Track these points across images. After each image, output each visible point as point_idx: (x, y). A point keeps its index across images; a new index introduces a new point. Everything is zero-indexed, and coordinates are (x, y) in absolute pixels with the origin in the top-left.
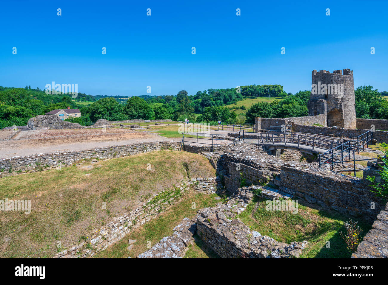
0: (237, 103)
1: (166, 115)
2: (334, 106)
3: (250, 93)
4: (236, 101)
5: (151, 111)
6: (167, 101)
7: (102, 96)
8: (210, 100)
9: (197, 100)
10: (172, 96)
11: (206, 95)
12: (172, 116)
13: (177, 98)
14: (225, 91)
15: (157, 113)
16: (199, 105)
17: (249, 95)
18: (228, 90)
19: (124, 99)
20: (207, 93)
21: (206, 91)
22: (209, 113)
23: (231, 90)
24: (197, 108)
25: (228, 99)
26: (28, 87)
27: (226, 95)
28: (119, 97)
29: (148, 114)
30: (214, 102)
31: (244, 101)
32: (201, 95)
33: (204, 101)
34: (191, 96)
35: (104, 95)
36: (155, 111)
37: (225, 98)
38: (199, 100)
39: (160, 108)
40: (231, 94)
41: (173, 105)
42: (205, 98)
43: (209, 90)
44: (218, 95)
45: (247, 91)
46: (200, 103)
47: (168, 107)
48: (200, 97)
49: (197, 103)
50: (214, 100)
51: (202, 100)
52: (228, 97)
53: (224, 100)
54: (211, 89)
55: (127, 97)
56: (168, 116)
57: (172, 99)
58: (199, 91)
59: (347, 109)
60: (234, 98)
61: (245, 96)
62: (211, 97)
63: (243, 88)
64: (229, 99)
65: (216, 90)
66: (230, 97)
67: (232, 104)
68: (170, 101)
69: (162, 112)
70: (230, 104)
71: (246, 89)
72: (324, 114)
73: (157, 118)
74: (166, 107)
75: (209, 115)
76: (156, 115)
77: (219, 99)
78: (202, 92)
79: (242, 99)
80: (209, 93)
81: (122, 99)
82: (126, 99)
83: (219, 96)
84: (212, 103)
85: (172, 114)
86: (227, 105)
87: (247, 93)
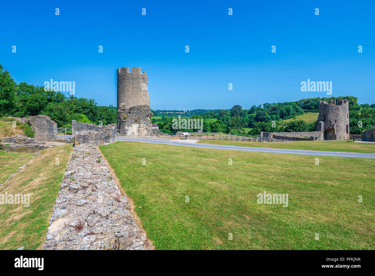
0: (296, 118)
1: (220, 129)
2: (329, 126)
3: (313, 107)
4: (294, 116)
5: (208, 126)
6: (221, 116)
7: (161, 111)
8: (265, 114)
9: (251, 114)
10: (227, 111)
11: (261, 109)
12: (225, 130)
13: (231, 113)
14: (283, 105)
15: (212, 128)
16: (253, 120)
17: (312, 108)
18: (286, 104)
19: (180, 113)
20: (262, 107)
21: (261, 105)
22: (258, 128)
23: (290, 104)
24: (251, 123)
25: (285, 113)
26: (111, 106)
27: (284, 110)
28: (176, 111)
29: (206, 128)
30: (269, 117)
31: (304, 115)
32: (256, 110)
33: (258, 116)
34: (246, 111)
35: (163, 110)
36: (210, 126)
37: (282, 112)
38: (253, 114)
39: (214, 123)
40: (289, 108)
41: (227, 120)
42: (259, 113)
43: (264, 105)
44: (274, 109)
45: (309, 104)
46: (254, 118)
47: (221, 123)
48: (255, 111)
49: (251, 118)
50: (269, 114)
51: (257, 115)
52: (285, 111)
53: (280, 114)
54: (267, 103)
55: (182, 111)
56: (221, 130)
57: (225, 114)
58: (254, 106)
59: (338, 128)
60: (293, 112)
61: (306, 110)
62: (266, 112)
63: (304, 101)
64: (287, 114)
65: (272, 104)
66: (288, 111)
67: (289, 118)
68: (224, 116)
69: (216, 127)
70: (288, 119)
71: (308, 102)
72: (321, 131)
73: (212, 132)
74: (220, 123)
75: (259, 130)
76: (211, 129)
77: (275, 114)
78: (257, 106)
79: (302, 113)
80: (264, 107)
81: (178, 113)
82: (182, 113)
83: (275, 111)
84: (266, 118)
85: (224, 129)
86: (284, 119)
87: (309, 106)
